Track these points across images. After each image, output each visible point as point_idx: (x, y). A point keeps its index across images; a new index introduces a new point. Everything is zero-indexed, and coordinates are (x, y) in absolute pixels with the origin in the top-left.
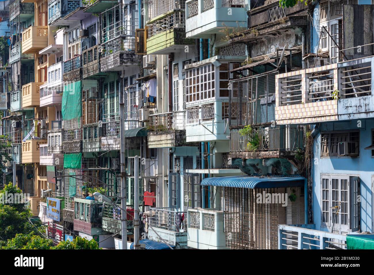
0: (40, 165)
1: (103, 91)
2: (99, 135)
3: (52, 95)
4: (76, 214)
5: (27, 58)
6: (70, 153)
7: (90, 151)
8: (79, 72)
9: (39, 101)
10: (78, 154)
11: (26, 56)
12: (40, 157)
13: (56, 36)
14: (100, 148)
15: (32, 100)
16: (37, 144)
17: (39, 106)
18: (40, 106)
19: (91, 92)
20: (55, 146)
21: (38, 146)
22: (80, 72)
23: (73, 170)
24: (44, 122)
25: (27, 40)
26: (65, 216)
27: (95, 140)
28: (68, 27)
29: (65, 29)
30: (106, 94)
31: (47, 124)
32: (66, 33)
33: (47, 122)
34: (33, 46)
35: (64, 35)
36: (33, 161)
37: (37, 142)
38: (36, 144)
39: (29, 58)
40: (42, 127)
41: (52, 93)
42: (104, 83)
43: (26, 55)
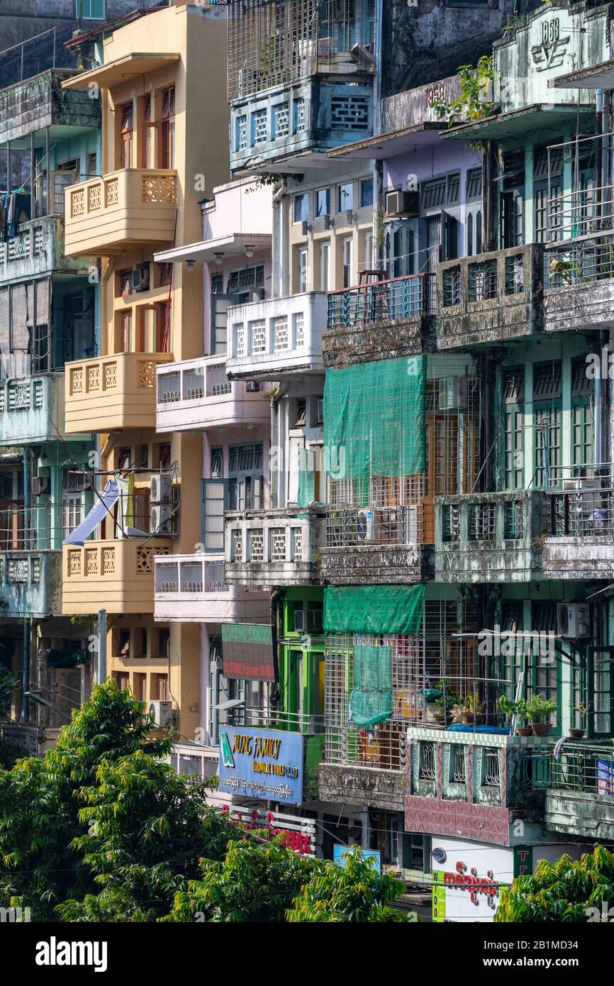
0: (156, 620)
1: (499, 389)
2: (532, 529)
3: (231, 396)
4: (416, 776)
5: (75, 271)
6: (356, 585)
7: (475, 578)
8: (416, 329)
9: (153, 415)
10: (404, 588)
11: (72, 264)
12: (157, 595)
13: (207, 205)
14: (536, 569)
15: (125, 409)
16: (139, 553)
17: (154, 429)
18: (158, 431)
19: (450, 393)
20: (270, 561)
21: (142, 560)
22: (422, 329)
23: (377, 640)
24: (166, 481)
25: (93, 214)
26: (333, 786)
27: (509, 545)
28: (299, 178)
29: (285, 184)
30: (511, 400)
31: (176, 490)
32: (284, 196)
33: (174, 481)
34: (128, 233)
35: (276, 202)
36: (125, 608)
37: (140, 548)
38: (135, 551)
39: (80, 272)
40: (158, 499)
41: (233, 389)
42: (504, 364)
43: (72, 261)
